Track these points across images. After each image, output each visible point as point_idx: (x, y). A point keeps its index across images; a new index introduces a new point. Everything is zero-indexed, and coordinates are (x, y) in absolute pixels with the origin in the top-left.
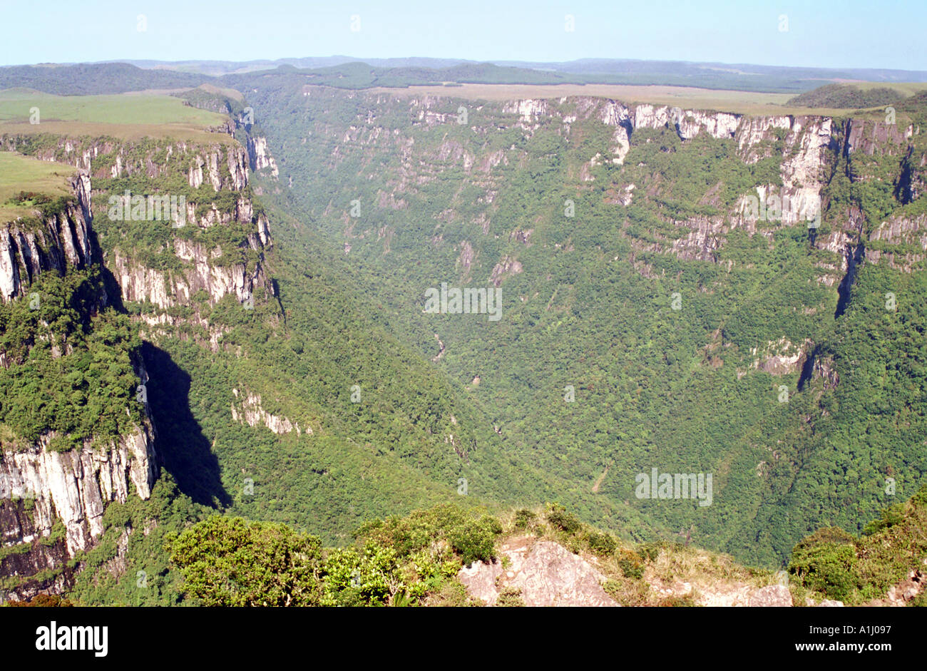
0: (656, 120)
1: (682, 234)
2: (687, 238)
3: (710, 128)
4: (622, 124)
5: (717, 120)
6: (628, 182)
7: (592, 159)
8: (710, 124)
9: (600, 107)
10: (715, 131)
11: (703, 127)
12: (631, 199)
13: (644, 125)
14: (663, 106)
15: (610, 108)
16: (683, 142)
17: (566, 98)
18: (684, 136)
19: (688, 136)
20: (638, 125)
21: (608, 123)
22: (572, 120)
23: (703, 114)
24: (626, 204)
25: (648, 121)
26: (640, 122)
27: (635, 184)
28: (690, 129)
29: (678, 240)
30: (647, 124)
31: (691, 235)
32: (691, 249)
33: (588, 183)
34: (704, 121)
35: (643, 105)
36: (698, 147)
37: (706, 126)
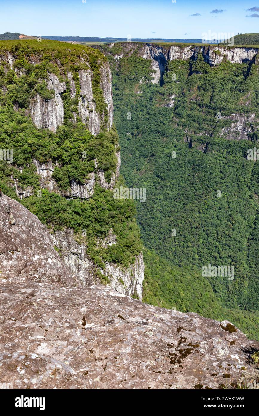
0: (184, 55)
1: (227, 124)
2: (230, 126)
3: (230, 57)
4: (156, 59)
5: (233, 52)
6: (171, 94)
7: (141, 81)
8: (229, 54)
9: (139, 48)
10: (232, 59)
11: (225, 57)
12: (174, 103)
13: (176, 57)
14: (188, 46)
15: (147, 49)
16: (212, 67)
17: (114, 44)
18: (213, 63)
19: (216, 63)
20: (171, 58)
21: (145, 58)
22: (120, 58)
23: (225, 49)
24: (170, 106)
25: (178, 55)
26: (173, 56)
27: (176, 95)
28: (217, 59)
29: (224, 128)
30: (178, 58)
31: (233, 124)
32: (233, 133)
33: (140, 95)
34: (226, 53)
35: (175, 46)
36: (223, 70)
37: (227, 56)
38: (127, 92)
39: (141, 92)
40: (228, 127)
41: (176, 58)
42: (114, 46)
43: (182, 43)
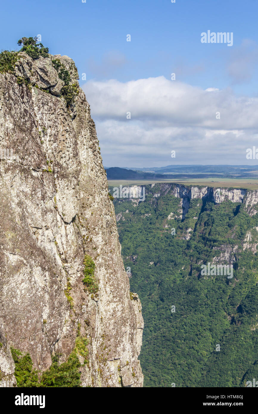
0: (202, 194)
1: (217, 254)
2: (220, 256)
3: (230, 198)
4: (183, 197)
5: (233, 193)
6: (187, 228)
7: (169, 216)
8: (230, 195)
9: (172, 188)
10: (233, 199)
11: (226, 197)
12: (190, 236)
14: (205, 187)
15: (178, 189)
16: (216, 205)
17: (154, 184)
18: (216, 202)
19: (218, 202)
20: (192, 197)
21: (177, 197)
22: (158, 196)
23: (226, 190)
24: (187, 239)
25: (197, 195)
26: (194, 196)
27: (192, 228)
28: (219, 198)
29: (215, 257)
30: (197, 196)
31: (222, 254)
32: (222, 262)
33: (167, 229)
34: (227, 193)
35: (195, 186)
36: (224, 207)
37: (228, 196)
38: (157, 225)
39: (168, 226)
40: (217, 257)
41: (196, 197)
42: (154, 187)
43: (200, 185)
